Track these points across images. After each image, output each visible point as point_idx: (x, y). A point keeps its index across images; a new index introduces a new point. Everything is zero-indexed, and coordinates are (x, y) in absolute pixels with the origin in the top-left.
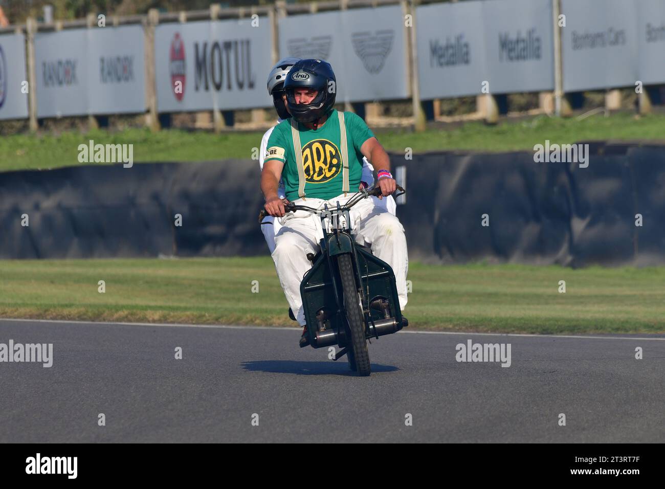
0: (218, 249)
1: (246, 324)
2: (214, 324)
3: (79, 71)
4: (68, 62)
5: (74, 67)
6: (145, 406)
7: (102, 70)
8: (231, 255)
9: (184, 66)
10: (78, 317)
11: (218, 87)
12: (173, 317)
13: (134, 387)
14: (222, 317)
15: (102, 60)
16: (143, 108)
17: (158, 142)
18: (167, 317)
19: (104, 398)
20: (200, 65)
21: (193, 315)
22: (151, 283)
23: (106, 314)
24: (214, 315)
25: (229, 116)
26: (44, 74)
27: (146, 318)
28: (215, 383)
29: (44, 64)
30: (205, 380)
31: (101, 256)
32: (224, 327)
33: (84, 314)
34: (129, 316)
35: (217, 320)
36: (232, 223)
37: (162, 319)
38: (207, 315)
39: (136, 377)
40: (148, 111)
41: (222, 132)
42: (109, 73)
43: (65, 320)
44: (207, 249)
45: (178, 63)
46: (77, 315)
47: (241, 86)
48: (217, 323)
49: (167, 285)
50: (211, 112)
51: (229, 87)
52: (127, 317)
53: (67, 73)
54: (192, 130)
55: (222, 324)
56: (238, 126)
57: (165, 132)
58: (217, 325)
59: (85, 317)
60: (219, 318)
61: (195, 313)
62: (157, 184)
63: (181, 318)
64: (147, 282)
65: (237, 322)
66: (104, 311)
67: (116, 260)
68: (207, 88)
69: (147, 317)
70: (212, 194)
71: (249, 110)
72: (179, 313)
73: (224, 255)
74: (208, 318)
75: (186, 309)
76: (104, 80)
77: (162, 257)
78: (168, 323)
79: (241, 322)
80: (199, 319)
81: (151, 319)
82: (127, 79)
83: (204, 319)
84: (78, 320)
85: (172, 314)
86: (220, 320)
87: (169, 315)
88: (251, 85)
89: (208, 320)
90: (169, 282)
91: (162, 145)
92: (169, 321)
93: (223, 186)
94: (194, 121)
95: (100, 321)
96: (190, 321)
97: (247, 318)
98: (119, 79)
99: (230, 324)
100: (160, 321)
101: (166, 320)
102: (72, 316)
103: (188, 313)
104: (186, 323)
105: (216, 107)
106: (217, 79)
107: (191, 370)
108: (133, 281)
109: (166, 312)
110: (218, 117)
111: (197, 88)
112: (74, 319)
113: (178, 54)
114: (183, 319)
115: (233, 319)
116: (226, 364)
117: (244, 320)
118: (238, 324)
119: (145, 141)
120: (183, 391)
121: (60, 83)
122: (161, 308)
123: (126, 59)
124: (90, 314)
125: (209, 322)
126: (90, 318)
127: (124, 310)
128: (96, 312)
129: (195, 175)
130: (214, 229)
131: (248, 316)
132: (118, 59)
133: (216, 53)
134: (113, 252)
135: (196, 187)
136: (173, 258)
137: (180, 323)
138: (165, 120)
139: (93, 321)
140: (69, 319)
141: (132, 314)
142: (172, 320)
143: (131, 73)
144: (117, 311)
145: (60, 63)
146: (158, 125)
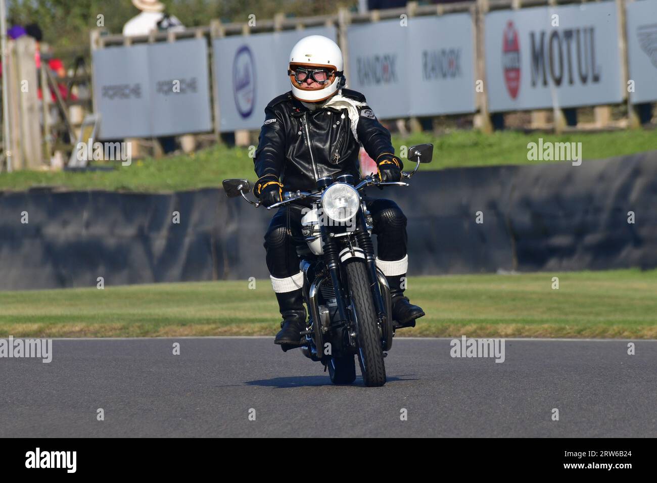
0: (565, 263)
1: (613, 336)
2: (575, 337)
3: (399, 68)
4: (386, 58)
5: (393, 63)
6: (518, 417)
7: (425, 65)
8: (580, 269)
9: (519, 60)
10: (420, 333)
11: (558, 82)
12: (529, 330)
13: (501, 399)
14: (585, 329)
15: (425, 54)
16: (472, 108)
17: (490, 145)
18: (522, 331)
19: (470, 410)
20: (537, 57)
21: (551, 327)
22: (495, 298)
23: (451, 329)
24: (576, 328)
25: (571, 115)
26: (359, 71)
27: (497, 333)
28: (594, 393)
29: (359, 61)
30: (582, 391)
31: (430, 273)
32: (588, 340)
33: (427, 330)
34: (478, 331)
35: (579, 333)
36: (580, 232)
37: (517, 333)
38: (567, 327)
39: (502, 389)
40: (478, 112)
41: (564, 133)
42: (433, 69)
43: (405, 336)
44: (552, 262)
45: (511, 55)
46: (418, 331)
47: (584, 80)
48: (579, 336)
49: (514, 300)
50: (550, 110)
51: (571, 82)
52: (475, 332)
53: (385, 69)
54: (528, 132)
55: (585, 337)
56: (582, 126)
57: (498, 134)
58: (579, 338)
59: (428, 332)
60: (582, 330)
61: (553, 326)
62: (494, 191)
63: (537, 331)
64: (491, 297)
65: (603, 334)
66: (449, 326)
67: (450, 277)
68: (545, 83)
69: (499, 331)
70: (557, 200)
71: (592, 107)
72: (534, 327)
73: (572, 269)
74: (569, 331)
75: (542, 322)
76: (427, 77)
77: (502, 273)
78: (523, 337)
79: (606, 334)
80: (559, 332)
81: (503, 333)
82: (453, 75)
83: (565, 332)
84: (420, 337)
85: (527, 327)
86: (583, 333)
87: (524, 328)
88: (596, 79)
89: (569, 333)
90: (514, 297)
91: (495, 149)
92: (524, 335)
93: (569, 192)
94: (529, 122)
95: (445, 337)
96: (548, 335)
97: (614, 330)
98: (444, 75)
99: (594, 337)
100: (514, 335)
101: (520, 334)
102: (412, 332)
103: (546, 326)
104: (544, 336)
105: (557, 105)
106: (557, 73)
107: (563, 380)
108: (475, 296)
109: (520, 325)
110: (559, 116)
111: (534, 84)
112: (416, 336)
113: (511, 46)
114: (539, 333)
115: (597, 332)
116: (601, 374)
117: (610, 332)
118: (604, 337)
119: (476, 144)
120: (558, 402)
121: (378, 81)
122: (514, 321)
123: (452, 52)
124: (434, 330)
125: (569, 335)
126: (434, 333)
127: (473, 325)
128: (440, 327)
129: (537, 179)
130: (561, 241)
131: (615, 327)
132: (444, 52)
133: (555, 44)
134: (444, 268)
135: (538, 193)
136: (514, 274)
137: (536, 337)
138: (498, 120)
139: (437, 337)
140: (410, 336)
141: (481, 329)
142: (527, 333)
143: (458, 68)
144: (464, 325)
145: (377, 59)
146: (490, 127)
